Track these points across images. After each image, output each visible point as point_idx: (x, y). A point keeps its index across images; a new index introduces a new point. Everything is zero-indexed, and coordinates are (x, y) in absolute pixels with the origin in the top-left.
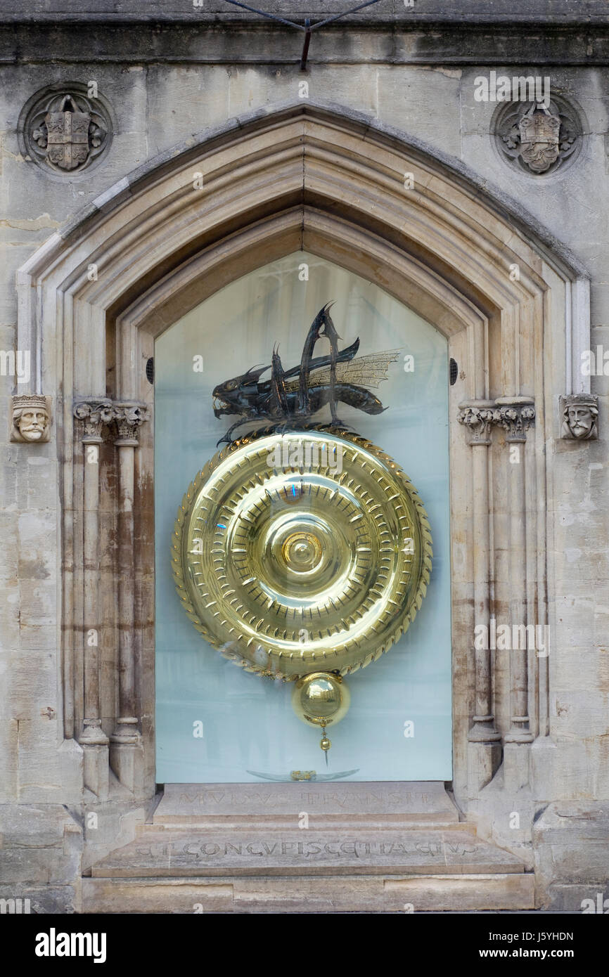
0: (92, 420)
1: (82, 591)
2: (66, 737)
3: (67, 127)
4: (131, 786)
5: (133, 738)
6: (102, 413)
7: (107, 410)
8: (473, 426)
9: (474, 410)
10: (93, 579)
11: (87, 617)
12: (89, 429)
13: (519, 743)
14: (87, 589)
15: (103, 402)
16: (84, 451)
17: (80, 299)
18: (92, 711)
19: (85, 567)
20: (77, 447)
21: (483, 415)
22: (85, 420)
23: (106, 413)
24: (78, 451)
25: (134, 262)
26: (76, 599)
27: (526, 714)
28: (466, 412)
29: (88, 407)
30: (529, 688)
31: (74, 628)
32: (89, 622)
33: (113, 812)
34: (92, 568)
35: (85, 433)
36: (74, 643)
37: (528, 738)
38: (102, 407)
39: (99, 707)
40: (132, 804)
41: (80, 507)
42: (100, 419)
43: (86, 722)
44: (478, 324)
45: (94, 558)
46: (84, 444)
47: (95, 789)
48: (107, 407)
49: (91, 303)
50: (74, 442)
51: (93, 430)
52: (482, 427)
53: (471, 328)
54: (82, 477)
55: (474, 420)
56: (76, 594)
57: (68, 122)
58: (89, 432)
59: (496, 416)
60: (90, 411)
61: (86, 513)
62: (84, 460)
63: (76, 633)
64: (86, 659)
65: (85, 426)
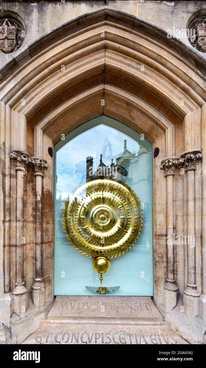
0: (18, 159)
1: (15, 230)
2: (5, 292)
3: (5, 32)
4: (38, 306)
5: (39, 287)
6: (22, 156)
7: (24, 155)
8: (169, 167)
9: (170, 160)
10: (20, 225)
11: (17, 241)
12: (18, 164)
13: (194, 297)
14: (17, 230)
15: (22, 152)
16: (16, 173)
17: (14, 110)
18: (19, 279)
19: (17, 221)
20: (12, 171)
21: (174, 162)
22: (15, 159)
23: (25, 157)
24: (13, 172)
25: (36, 95)
26: (12, 234)
27: (195, 284)
28: (167, 161)
29: (16, 153)
30: (197, 273)
31: (10, 246)
32: (18, 243)
33: (28, 320)
34: (19, 221)
35: (17, 166)
36: (10, 252)
37: (198, 295)
38: (22, 154)
39: (23, 277)
40: (37, 313)
41: (14, 196)
42: (22, 160)
43: (16, 284)
44: (171, 128)
45: (21, 217)
46: (17, 171)
47: (18, 314)
48: (24, 154)
49: (19, 112)
50: (11, 169)
51: (20, 164)
52: (173, 167)
53: (169, 129)
54: (15, 184)
55: (170, 164)
56: (12, 232)
57: (6, 29)
58: (18, 165)
59: (181, 160)
60: (17, 155)
61: (17, 198)
62: (16, 177)
63: (11, 248)
64: (17, 258)
65: (16, 163)
